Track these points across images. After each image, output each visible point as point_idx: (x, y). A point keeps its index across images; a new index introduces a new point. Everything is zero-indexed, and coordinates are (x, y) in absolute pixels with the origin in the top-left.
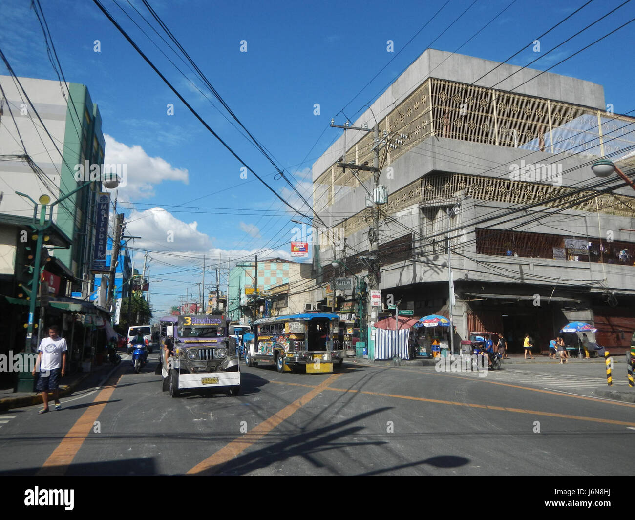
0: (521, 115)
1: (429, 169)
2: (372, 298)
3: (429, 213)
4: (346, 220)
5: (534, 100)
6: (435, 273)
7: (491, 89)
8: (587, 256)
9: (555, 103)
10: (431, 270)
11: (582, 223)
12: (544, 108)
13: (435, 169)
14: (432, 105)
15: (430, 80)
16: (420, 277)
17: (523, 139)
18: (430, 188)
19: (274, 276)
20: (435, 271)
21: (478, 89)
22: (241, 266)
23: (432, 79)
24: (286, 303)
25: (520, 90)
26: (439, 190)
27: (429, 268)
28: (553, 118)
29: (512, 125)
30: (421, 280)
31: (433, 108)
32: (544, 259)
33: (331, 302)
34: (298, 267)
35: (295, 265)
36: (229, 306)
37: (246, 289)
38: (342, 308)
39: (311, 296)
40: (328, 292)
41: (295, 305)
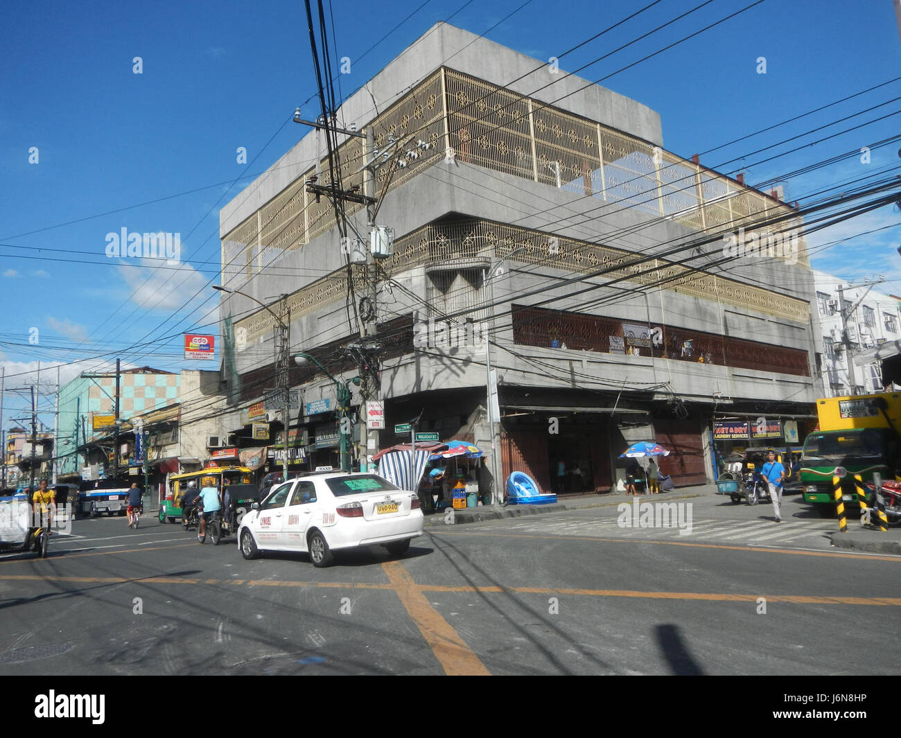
0: (565, 141)
1: (444, 210)
2: (369, 415)
3: (442, 280)
4: (286, 296)
5: (580, 121)
6: (453, 375)
7: (527, 97)
8: (649, 348)
9: (606, 130)
10: (448, 370)
11: (643, 302)
12: (593, 135)
13: (454, 210)
14: (447, 110)
15: (442, 70)
16: (429, 382)
17: (568, 176)
18: (443, 240)
19: (139, 397)
20: (453, 371)
21: (510, 95)
22: (91, 377)
23: (446, 69)
24: (175, 438)
25: (563, 105)
26: (457, 243)
27: (443, 367)
28: (603, 150)
29: (553, 155)
30: (430, 385)
31: (448, 114)
32: (600, 353)
33: (260, 430)
34: (197, 377)
35: (190, 374)
36: (57, 448)
37: (94, 417)
38: (277, 441)
39: (218, 424)
40: (253, 415)
41: (190, 439)
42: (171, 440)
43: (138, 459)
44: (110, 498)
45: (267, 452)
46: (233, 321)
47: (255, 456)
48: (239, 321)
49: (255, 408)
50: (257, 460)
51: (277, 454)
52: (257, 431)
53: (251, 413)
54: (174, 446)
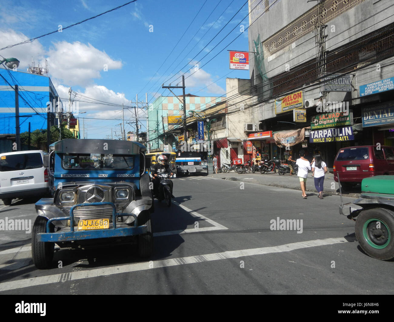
33: (299, 115)
34: (235, 83)
35: (232, 81)
36: (149, 136)
37: (169, 117)
38: (314, 123)
39: (251, 116)
40: (287, 105)
41: (234, 126)
42: (221, 126)
43: (200, 139)
44: (189, 163)
45: (304, 132)
46: (262, 41)
47: (290, 136)
48: (268, 39)
49: (290, 99)
50: (293, 139)
51: (314, 134)
52: (298, 115)
53: (286, 104)
54: (223, 130)
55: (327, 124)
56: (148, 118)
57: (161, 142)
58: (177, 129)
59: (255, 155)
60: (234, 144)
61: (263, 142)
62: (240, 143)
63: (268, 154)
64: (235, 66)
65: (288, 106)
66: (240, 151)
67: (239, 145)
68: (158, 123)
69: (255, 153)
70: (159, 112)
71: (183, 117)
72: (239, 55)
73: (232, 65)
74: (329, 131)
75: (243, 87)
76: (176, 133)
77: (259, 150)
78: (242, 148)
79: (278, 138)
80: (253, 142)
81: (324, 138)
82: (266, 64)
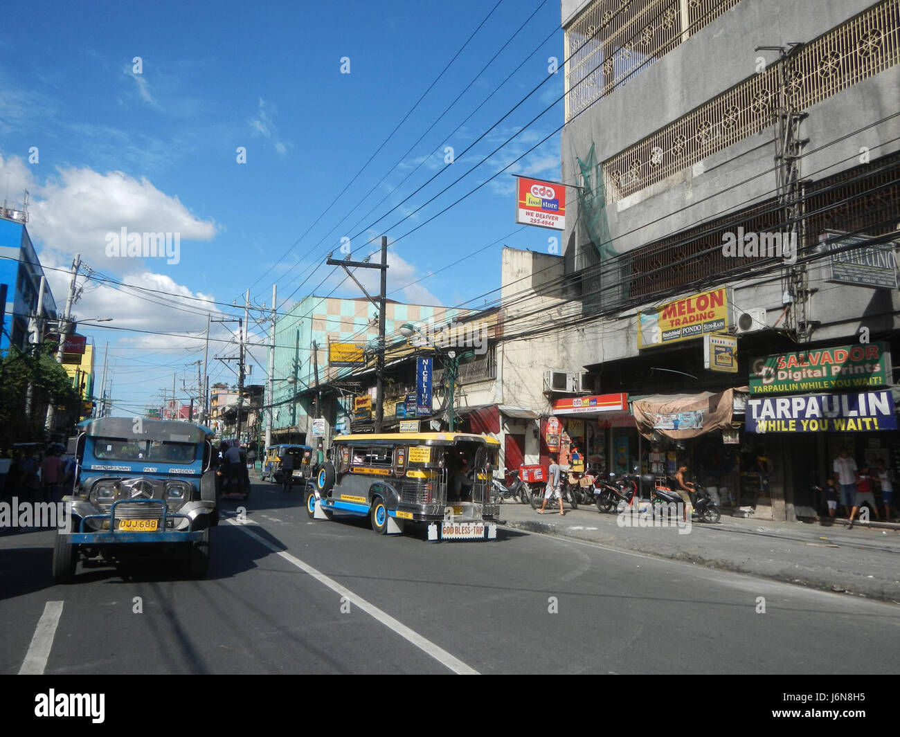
22: (343, 263)
24: (490, 370)
33: (720, 353)
34: (526, 263)
35: (517, 256)
36: (272, 392)
37: (332, 345)
38: (761, 377)
39: (562, 352)
40: (678, 323)
41: (518, 374)
42: (483, 374)
43: (420, 405)
45: (731, 400)
46: (601, 160)
47: (683, 409)
48: (619, 154)
49: (686, 310)
50: (693, 418)
51: (760, 408)
52: (717, 352)
53: (672, 322)
54: (487, 385)
55: (804, 380)
56: (273, 347)
57: (301, 410)
58: (350, 378)
59: (568, 456)
60: (515, 425)
61: (590, 425)
62: (532, 421)
63: (601, 457)
64: (530, 217)
65: (678, 327)
66: (531, 444)
67: (528, 428)
68: (296, 362)
69: (568, 452)
70: (302, 335)
71: (375, 343)
72: (541, 189)
73: (522, 212)
74: (813, 400)
75: (545, 275)
76: (347, 387)
77: (580, 445)
78: (536, 437)
79: (644, 415)
80: (565, 421)
81: (794, 421)
82: (611, 219)
